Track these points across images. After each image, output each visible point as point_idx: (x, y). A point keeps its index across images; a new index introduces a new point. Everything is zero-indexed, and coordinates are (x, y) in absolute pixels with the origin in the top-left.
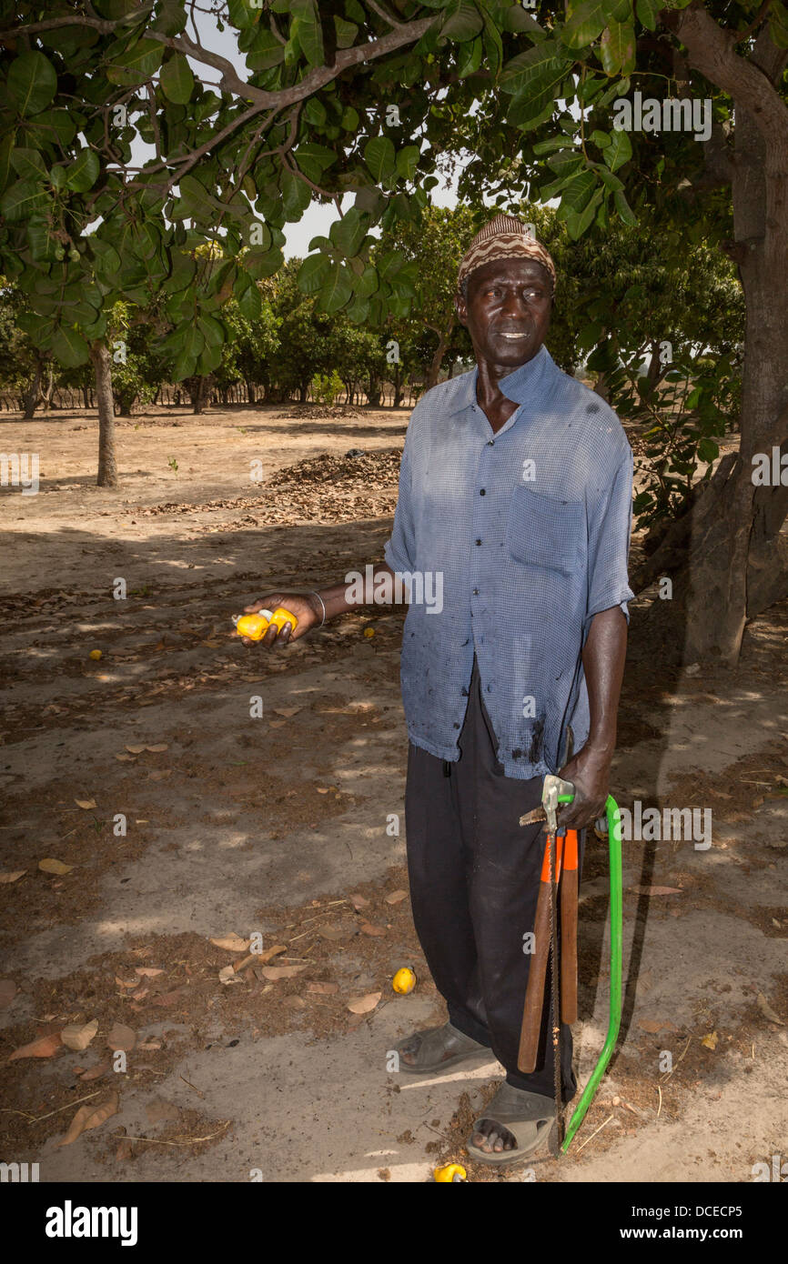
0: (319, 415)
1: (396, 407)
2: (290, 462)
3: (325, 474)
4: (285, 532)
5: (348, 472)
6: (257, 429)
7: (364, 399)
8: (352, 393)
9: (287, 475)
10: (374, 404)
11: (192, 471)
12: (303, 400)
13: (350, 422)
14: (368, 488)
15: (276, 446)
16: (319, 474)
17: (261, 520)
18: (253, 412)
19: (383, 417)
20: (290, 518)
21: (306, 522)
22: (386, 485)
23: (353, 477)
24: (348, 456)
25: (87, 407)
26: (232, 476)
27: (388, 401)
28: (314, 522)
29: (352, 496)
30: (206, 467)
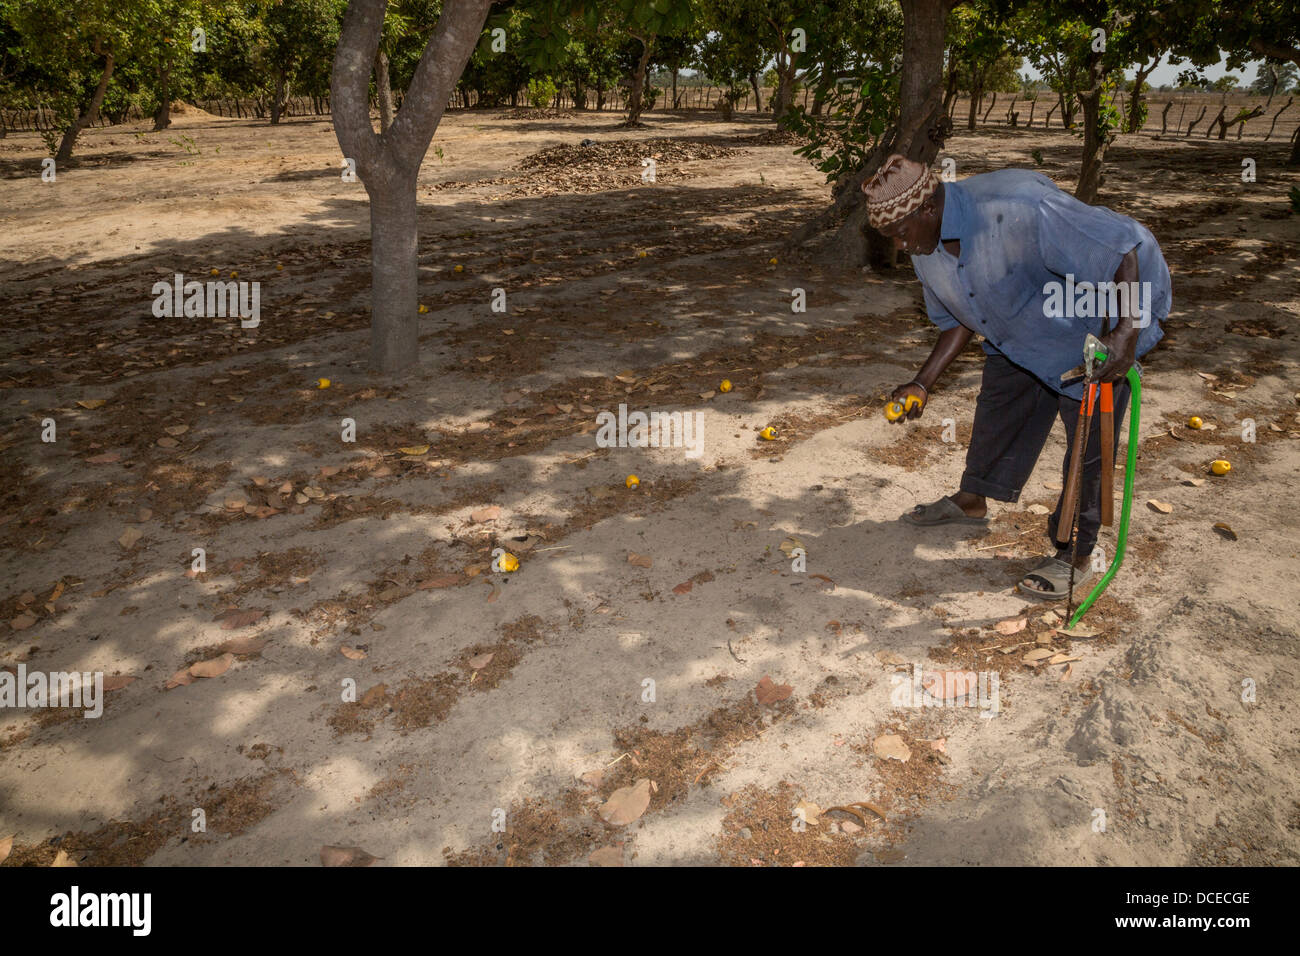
0: (536, 116)
1: (599, 109)
2: (533, 151)
3: (567, 159)
4: (550, 199)
5: (586, 157)
6: (489, 128)
7: (570, 103)
8: (559, 97)
9: (533, 161)
10: (580, 106)
11: (452, 159)
12: (514, 105)
13: (567, 122)
14: (603, 169)
15: (512, 140)
16: (562, 158)
17: (528, 191)
18: (473, 115)
19: (592, 118)
20: (551, 189)
21: (563, 193)
22: (618, 167)
23: (588, 161)
24: (583, 145)
25: (318, 113)
26: (486, 163)
27: (591, 105)
28: (570, 192)
29: (594, 175)
30: (461, 156)
